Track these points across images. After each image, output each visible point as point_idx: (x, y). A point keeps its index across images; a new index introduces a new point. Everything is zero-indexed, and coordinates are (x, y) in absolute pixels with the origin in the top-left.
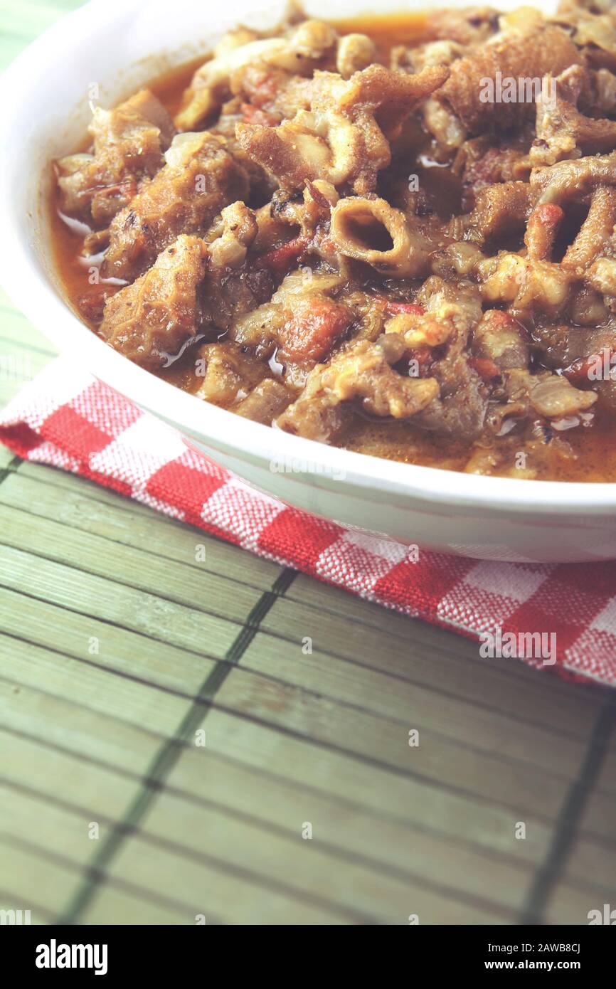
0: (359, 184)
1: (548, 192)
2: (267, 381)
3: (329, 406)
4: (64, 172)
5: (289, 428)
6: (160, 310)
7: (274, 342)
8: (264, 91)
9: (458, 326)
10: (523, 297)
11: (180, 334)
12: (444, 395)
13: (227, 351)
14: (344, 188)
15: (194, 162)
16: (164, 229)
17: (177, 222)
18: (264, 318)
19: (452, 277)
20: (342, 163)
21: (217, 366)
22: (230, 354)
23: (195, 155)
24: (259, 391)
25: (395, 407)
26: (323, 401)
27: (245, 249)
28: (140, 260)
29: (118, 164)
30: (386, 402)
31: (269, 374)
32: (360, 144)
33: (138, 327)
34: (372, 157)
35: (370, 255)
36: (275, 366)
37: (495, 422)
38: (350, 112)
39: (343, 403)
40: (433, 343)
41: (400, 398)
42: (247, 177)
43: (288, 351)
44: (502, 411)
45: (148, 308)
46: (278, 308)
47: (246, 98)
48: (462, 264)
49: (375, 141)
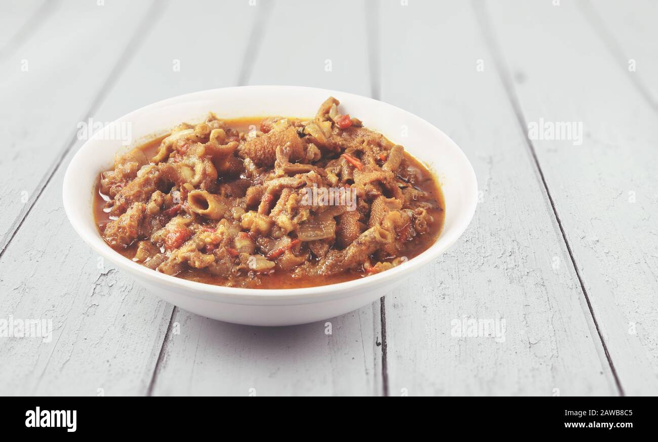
0: (202, 185)
1: (269, 190)
2: (158, 254)
3: (176, 264)
4: (104, 178)
5: (161, 271)
6: (124, 228)
7: (164, 241)
8: (184, 149)
9: (224, 237)
10: (253, 227)
11: (131, 238)
12: (217, 261)
13: (146, 244)
14: (197, 186)
15: (146, 176)
16: (132, 200)
17: (137, 197)
18: (161, 233)
19: (231, 220)
20: (197, 178)
21: (141, 249)
22: (148, 245)
23: (148, 173)
24: (155, 258)
25: (197, 264)
26: (175, 262)
27: (159, 208)
28: (122, 210)
29: (121, 176)
30: (195, 263)
31: (160, 252)
32: (204, 170)
33: (115, 234)
34: (209, 175)
35: (200, 211)
36: (162, 250)
37: (234, 272)
38: (202, 158)
39: (182, 263)
40: (215, 243)
41: (199, 261)
42: (166, 181)
43: (167, 245)
44: (238, 268)
45: (119, 228)
46: (166, 229)
47: (178, 152)
48: (235, 215)
49: (210, 169)
